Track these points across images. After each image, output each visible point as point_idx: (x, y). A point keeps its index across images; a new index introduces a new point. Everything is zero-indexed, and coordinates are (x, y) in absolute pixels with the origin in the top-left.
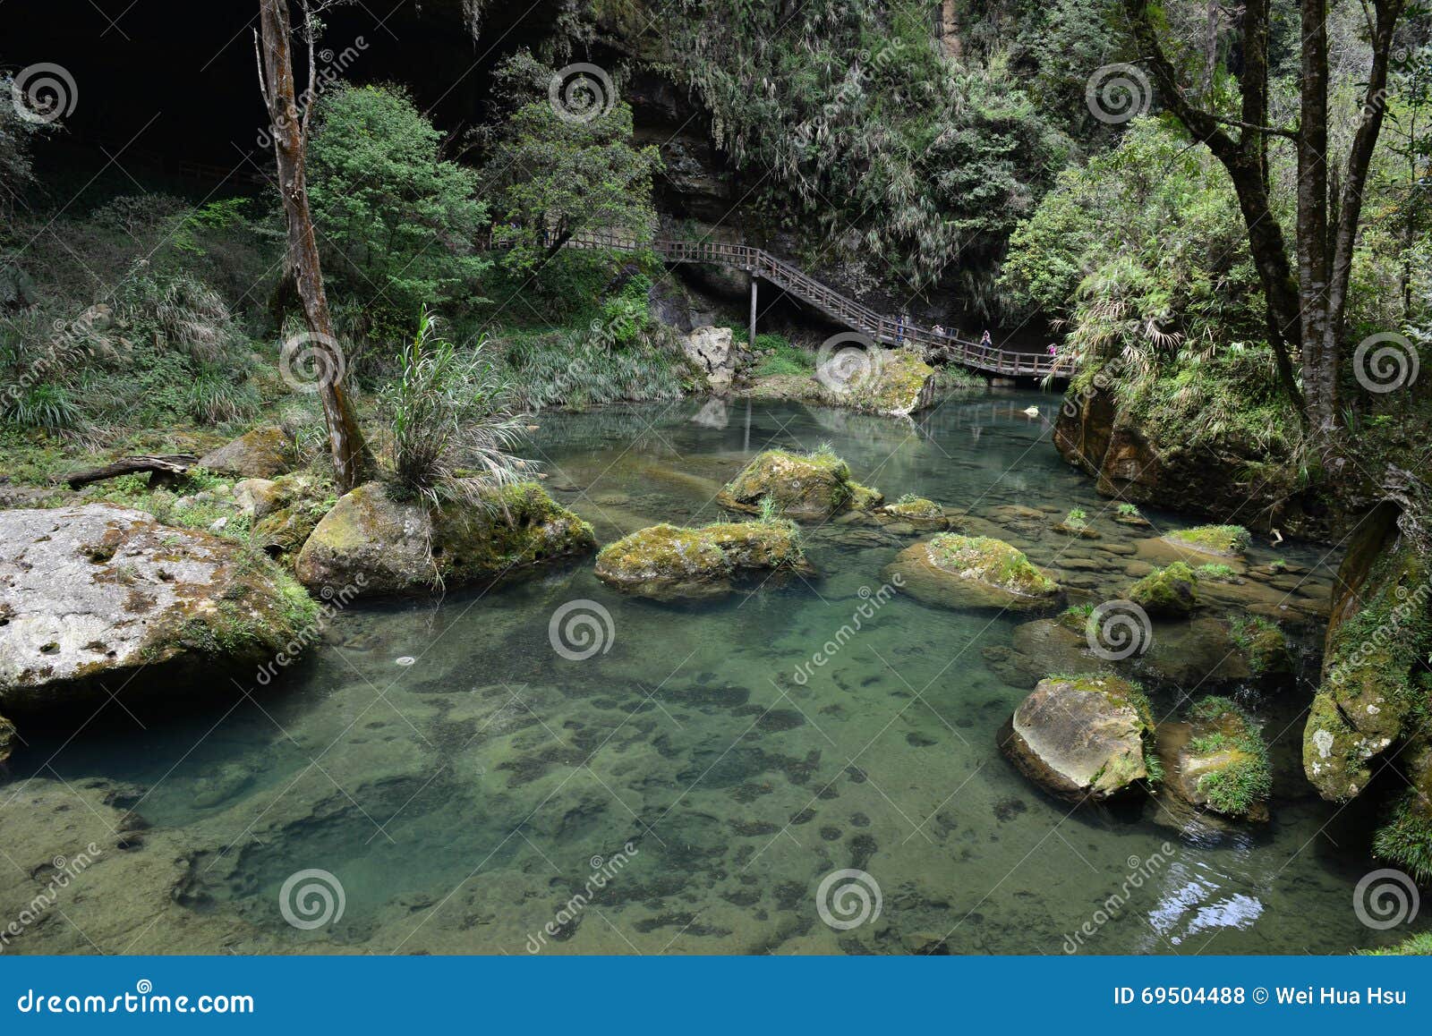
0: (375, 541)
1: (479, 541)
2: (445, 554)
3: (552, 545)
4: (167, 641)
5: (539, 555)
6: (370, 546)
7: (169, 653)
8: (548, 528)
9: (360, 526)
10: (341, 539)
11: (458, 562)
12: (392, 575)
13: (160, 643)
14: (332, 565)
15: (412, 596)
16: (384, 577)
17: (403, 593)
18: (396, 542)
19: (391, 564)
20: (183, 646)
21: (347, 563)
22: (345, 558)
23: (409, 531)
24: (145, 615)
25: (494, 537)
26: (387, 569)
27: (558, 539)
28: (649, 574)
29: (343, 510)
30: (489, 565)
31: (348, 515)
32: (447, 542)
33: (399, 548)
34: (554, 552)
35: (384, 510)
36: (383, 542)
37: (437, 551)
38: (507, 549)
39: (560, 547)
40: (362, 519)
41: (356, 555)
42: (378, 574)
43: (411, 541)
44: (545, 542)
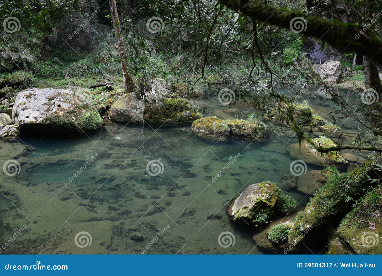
0: (128, 108)
1: (159, 113)
2: (147, 115)
3: (185, 118)
4: (48, 119)
5: (179, 121)
6: (126, 109)
7: (48, 122)
8: (184, 113)
9: (125, 103)
10: (120, 106)
11: (150, 117)
12: (132, 118)
13: (47, 119)
14: (116, 113)
15: (136, 124)
16: (129, 118)
17: (134, 123)
18: (134, 109)
19: (131, 115)
20: (52, 121)
21: (119, 113)
22: (119, 111)
23: (138, 106)
24: (48, 113)
25: (164, 113)
26: (130, 116)
27: (187, 117)
28: (202, 130)
29: (122, 98)
30: (160, 120)
31: (123, 100)
32: (148, 111)
33: (135, 111)
34: (185, 120)
35: (133, 100)
36: (130, 108)
37: (145, 113)
38: (168, 116)
39: (187, 119)
40: (127, 101)
41: (122, 111)
42: (127, 117)
43: (138, 109)
44: (182, 117)
